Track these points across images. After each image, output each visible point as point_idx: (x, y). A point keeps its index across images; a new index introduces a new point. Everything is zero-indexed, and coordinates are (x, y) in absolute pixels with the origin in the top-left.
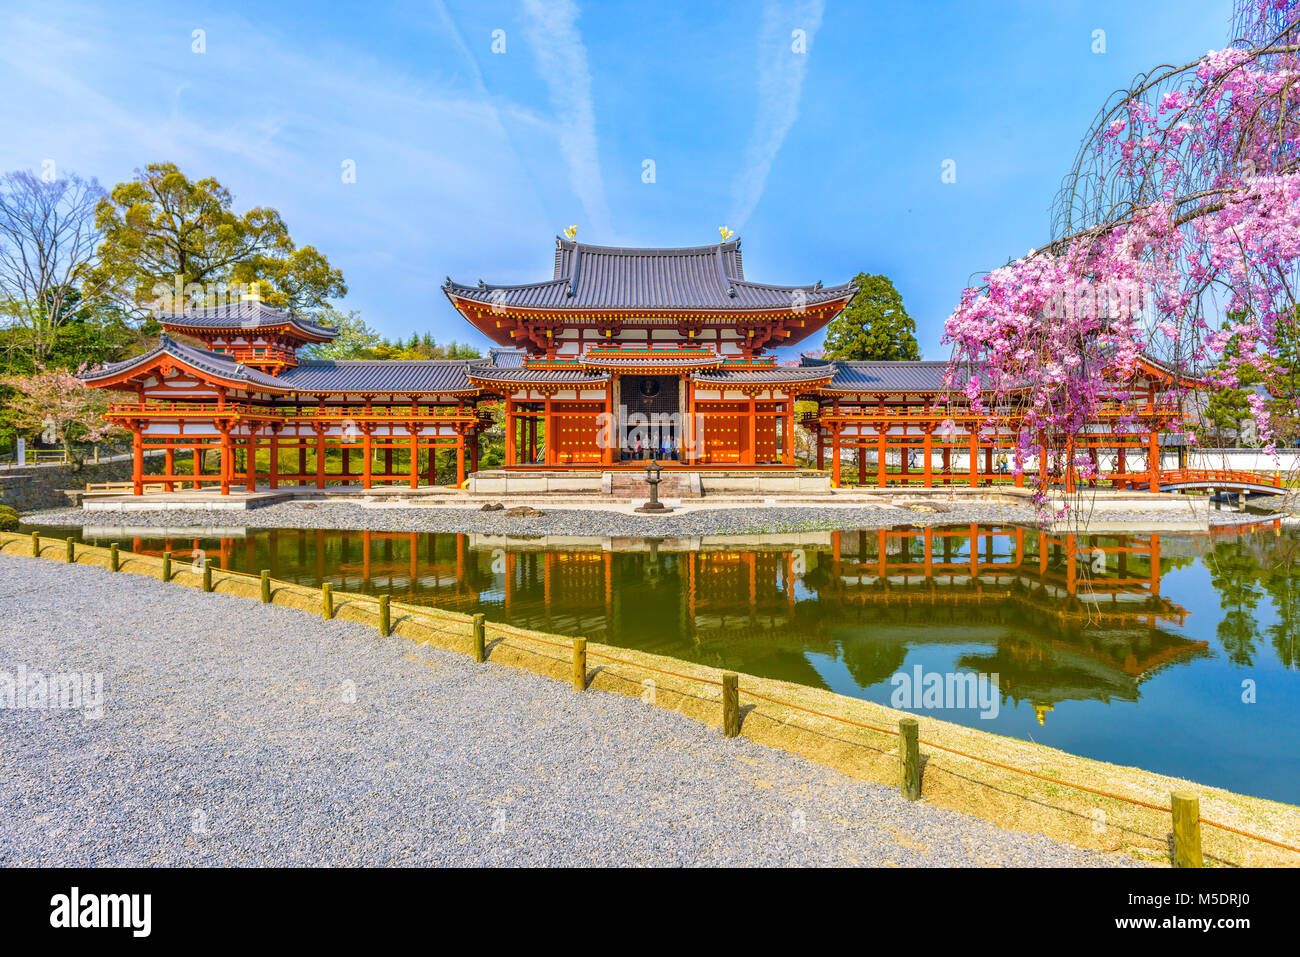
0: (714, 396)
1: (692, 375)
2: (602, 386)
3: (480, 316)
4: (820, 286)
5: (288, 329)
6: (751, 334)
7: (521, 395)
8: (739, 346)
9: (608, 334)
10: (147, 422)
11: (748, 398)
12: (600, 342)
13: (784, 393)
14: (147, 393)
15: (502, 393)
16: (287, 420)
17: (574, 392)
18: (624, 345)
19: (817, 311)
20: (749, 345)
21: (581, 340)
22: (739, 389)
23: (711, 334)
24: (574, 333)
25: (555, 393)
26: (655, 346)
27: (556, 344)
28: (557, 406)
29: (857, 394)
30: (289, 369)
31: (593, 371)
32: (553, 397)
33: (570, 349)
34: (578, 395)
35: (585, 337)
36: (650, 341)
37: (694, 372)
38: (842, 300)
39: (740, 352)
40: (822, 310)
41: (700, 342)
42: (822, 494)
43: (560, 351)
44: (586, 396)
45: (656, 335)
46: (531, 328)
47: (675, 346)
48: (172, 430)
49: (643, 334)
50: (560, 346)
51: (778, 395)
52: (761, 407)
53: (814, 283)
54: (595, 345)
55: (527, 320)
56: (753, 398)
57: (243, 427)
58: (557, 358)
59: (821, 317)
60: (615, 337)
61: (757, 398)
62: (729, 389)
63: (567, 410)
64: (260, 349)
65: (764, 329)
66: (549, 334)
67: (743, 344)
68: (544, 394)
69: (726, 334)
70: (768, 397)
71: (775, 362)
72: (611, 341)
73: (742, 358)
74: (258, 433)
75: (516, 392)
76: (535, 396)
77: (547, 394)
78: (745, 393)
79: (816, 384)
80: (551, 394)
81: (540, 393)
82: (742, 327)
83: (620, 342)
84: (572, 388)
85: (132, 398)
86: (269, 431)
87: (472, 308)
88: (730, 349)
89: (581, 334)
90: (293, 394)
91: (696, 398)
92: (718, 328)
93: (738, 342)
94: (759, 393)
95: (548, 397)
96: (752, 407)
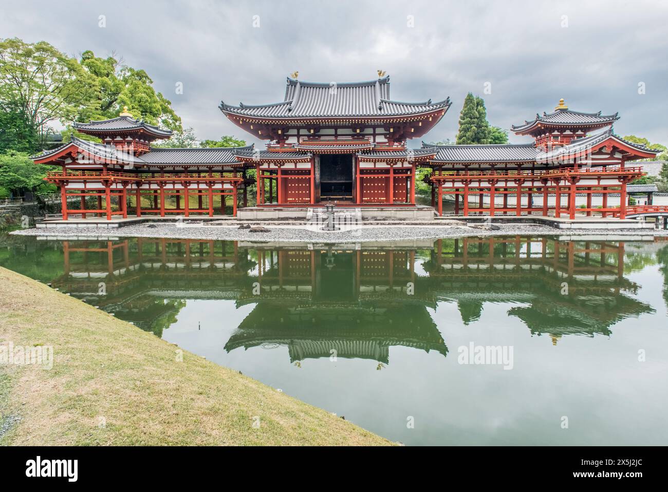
0: (370, 165)
1: (357, 154)
2: (307, 160)
3: (241, 123)
4: (429, 102)
5: (142, 131)
6: (392, 130)
7: (265, 166)
8: (386, 138)
9: (312, 131)
10: (68, 182)
11: (389, 166)
12: (308, 136)
13: (409, 163)
14: (67, 166)
15: (254, 165)
16: (143, 180)
17: (293, 164)
18: (322, 138)
19: (427, 116)
20: (391, 137)
21: (298, 136)
22: (384, 161)
23: (370, 131)
24: (295, 132)
25: (284, 165)
26: (339, 138)
27: (285, 138)
28: (285, 172)
30: (145, 153)
31: (303, 152)
32: (282, 167)
33: (292, 140)
34: (296, 166)
35: (300, 134)
36: (336, 135)
37: (358, 153)
38: (442, 110)
39: (386, 140)
40: (431, 116)
41: (364, 135)
42: (431, 220)
43: (287, 142)
44: (301, 166)
45: (340, 131)
46: (270, 128)
47: (350, 138)
48: (81, 186)
49: (332, 131)
50: (287, 139)
51: (406, 165)
52: (396, 171)
53: (427, 101)
54: (306, 138)
55: (268, 124)
56: (392, 166)
57: (118, 184)
58: (285, 145)
59: (430, 119)
60: (316, 134)
61: (394, 166)
62: (378, 161)
63: (291, 174)
65: (399, 128)
66: (280, 132)
67: (388, 136)
68: (277, 165)
69: (378, 130)
70: (401, 166)
71: (405, 146)
72: (314, 135)
73: (387, 144)
74: (127, 187)
75: (262, 165)
76: (272, 166)
77: (279, 165)
78: (387, 164)
79: (427, 158)
80: (281, 165)
81: (275, 165)
82: (386, 126)
83: (320, 136)
84: (292, 162)
85: (60, 169)
86: (134, 187)
87: (236, 118)
88: (381, 139)
89: (298, 132)
90: (145, 167)
91: (360, 167)
92: (374, 127)
93: (385, 135)
94: (396, 164)
95: (279, 167)
96: (392, 172)
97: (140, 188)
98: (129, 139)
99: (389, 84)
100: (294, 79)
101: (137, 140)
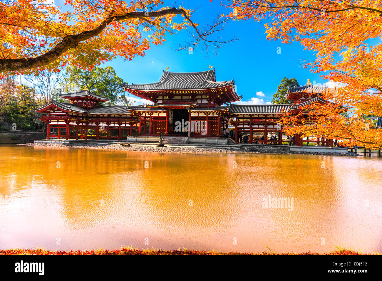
0: (196, 115)
2: (162, 112)
3: (132, 93)
6: (208, 97)
7: (144, 115)
8: (207, 100)
9: (167, 97)
10: (51, 121)
12: (168, 100)
13: (217, 114)
14: (51, 114)
16: (88, 121)
18: (175, 101)
19: (225, 89)
20: (210, 100)
22: (203, 113)
23: (200, 97)
24: (161, 98)
25: (153, 114)
26: (183, 101)
28: (153, 118)
29: (243, 114)
34: (159, 115)
36: (182, 99)
37: (187, 108)
38: (230, 85)
39: (207, 102)
41: (196, 99)
42: (224, 144)
44: (161, 115)
45: (184, 97)
47: (188, 100)
49: (180, 97)
50: (158, 101)
51: (215, 115)
55: (146, 94)
56: (207, 115)
58: (156, 105)
60: (172, 98)
62: (201, 113)
63: (156, 119)
64: (85, 103)
66: (152, 98)
69: (204, 97)
70: (212, 115)
72: (170, 99)
73: (208, 104)
74: (79, 124)
75: (142, 114)
76: (147, 115)
78: (205, 114)
81: (149, 114)
82: (206, 95)
83: (173, 100)
84: (157, 113)
86: (84, 124)
87: (129, 91)
88: (205, 101)
89: (163, 98)
90: (89, 115)
91: (191, 116)
92: (201, 95)
93: (207, 99)
94: (210, 114)
95: (151, 115)
96: (207, 119)
97: (88, 125)
98: (85, 101)
99: (215, 72)
100: (167, 71)
101: (89, 101)
